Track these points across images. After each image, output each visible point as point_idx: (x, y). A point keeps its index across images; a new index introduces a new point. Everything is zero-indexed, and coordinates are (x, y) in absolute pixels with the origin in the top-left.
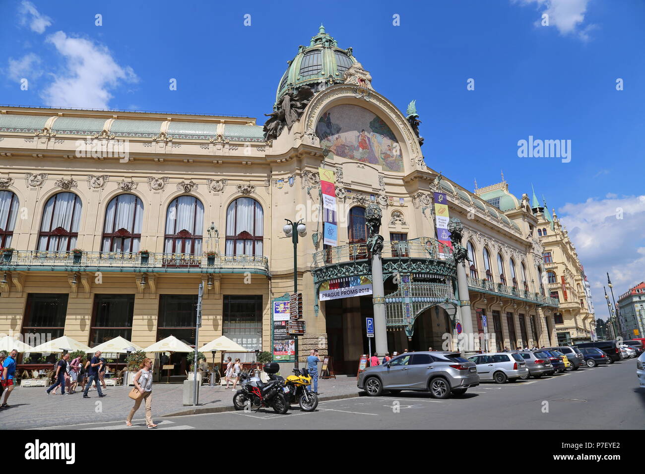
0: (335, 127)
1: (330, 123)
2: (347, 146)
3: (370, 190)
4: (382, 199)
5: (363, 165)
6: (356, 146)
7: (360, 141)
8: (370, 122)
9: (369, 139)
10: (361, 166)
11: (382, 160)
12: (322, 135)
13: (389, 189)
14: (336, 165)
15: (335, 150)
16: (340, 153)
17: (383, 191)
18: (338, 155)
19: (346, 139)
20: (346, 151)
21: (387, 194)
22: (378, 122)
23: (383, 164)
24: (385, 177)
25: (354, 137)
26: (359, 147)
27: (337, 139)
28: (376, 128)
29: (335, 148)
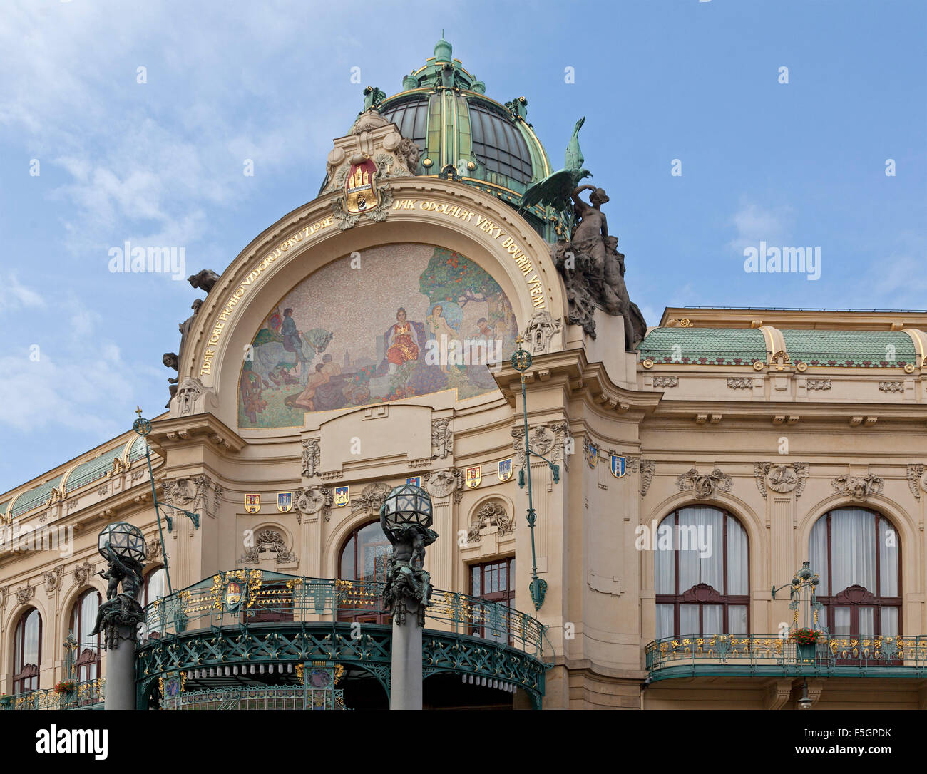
0: (312, 340)
1: (296, 334)
2: (350, 375)
3: (404, 469)
4: (439, 482)
5: (381, 410)
6: (378, 365)
7: (391, 344)
8: (421, 277)
9: (419, 327)
10: (376, 412)
11: (459, 372)
12: (271, 374)
13: (465, 446)
14: (304, 437)
15: (311, 399)
16: (325, 402)
17: (445, 457)
18: (318, 407)
19: (347, 357)
20: (344, 391)
21: (460, 463)
22: (444, 264)
23: (462, 383)
24: (454, 417)
25: (374, 341)
26: (385, 363)
27: (319, 368)
28: (440, 285)
29: (311, 393)
